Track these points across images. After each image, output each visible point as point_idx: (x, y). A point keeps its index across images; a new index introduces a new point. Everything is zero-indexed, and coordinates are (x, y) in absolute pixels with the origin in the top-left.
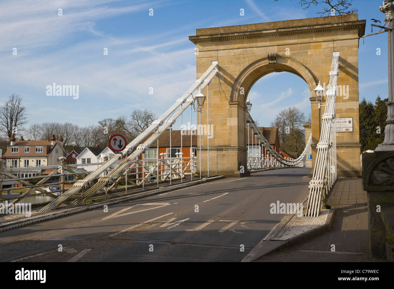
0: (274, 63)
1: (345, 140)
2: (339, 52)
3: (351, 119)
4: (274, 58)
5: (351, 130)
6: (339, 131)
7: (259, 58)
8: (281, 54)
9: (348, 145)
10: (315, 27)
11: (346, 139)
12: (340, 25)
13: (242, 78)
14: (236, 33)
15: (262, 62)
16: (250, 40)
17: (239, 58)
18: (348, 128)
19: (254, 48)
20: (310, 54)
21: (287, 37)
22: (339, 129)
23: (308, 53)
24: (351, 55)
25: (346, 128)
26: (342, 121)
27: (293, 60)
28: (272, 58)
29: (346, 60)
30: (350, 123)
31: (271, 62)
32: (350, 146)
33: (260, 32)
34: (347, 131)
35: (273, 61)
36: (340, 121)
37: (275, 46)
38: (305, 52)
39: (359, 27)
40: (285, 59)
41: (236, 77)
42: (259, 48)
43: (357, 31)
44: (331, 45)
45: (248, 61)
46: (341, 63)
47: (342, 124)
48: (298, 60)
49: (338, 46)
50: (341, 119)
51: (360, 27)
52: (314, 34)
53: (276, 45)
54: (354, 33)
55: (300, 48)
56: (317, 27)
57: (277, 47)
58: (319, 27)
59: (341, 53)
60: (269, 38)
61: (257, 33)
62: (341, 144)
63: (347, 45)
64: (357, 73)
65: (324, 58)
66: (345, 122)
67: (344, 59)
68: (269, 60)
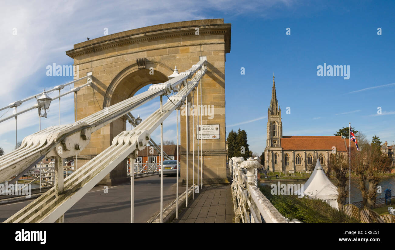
0: (144, 68)
1: (212, 148)
2: (206, 57)
3: (218, 126)
4: (143, 63)
5: (218, 137)
6: (206, 138)
7: (129, 65)
8: (150, 59)
9: (215, 153)
10: (182, 29)
11: (214, 146)
12: (207, 27)
13: (113, 86)
14: (106, 41)
15: (133, 68)
16: (120, 47)
17: (111, 67)
18: (215, 135)
19: (124, 55)
20: (178, 58)
21: (156, 42)
22: (206, 136)
23: (176, 57)
24: (217, 60)
25: (213, 135)
26: (209, 127)
27: (162, 65)
28: (141, 62)
29: (213, 65)
30: (217, 130)
31: (140, 67)
32: (217, 153)
33: (129, 38)
34: (214, 138)
35: (142, 67)
36: (208, 127)
37: (144, 51)
38: (174, 56)
39: (224, 32)
40: (154, 64)
41: (108, 86)
42: (129, 55)
43: (223, 36)
44: (198, 49)
45: (120, 69)
46: (208, 68)
47: (210, 130)
48: (167, 65)
49: (205, 50)
50: (209, 125)
51: (226, 32)
52: (182, 38)
53: (146, 51)
54: (220, 38)
55: (169, 52)
56: (184, 29)
57: (146, 52)
58: (187, 29)
59: (208, 57)
60: (138, 43)
61: (126, 38)
62: (208, 151)
63: (214, 50)
64: (224, 78)
65: (192, 63)
66: (213, 129)
67: (211, 64)
68: (139, 66)
